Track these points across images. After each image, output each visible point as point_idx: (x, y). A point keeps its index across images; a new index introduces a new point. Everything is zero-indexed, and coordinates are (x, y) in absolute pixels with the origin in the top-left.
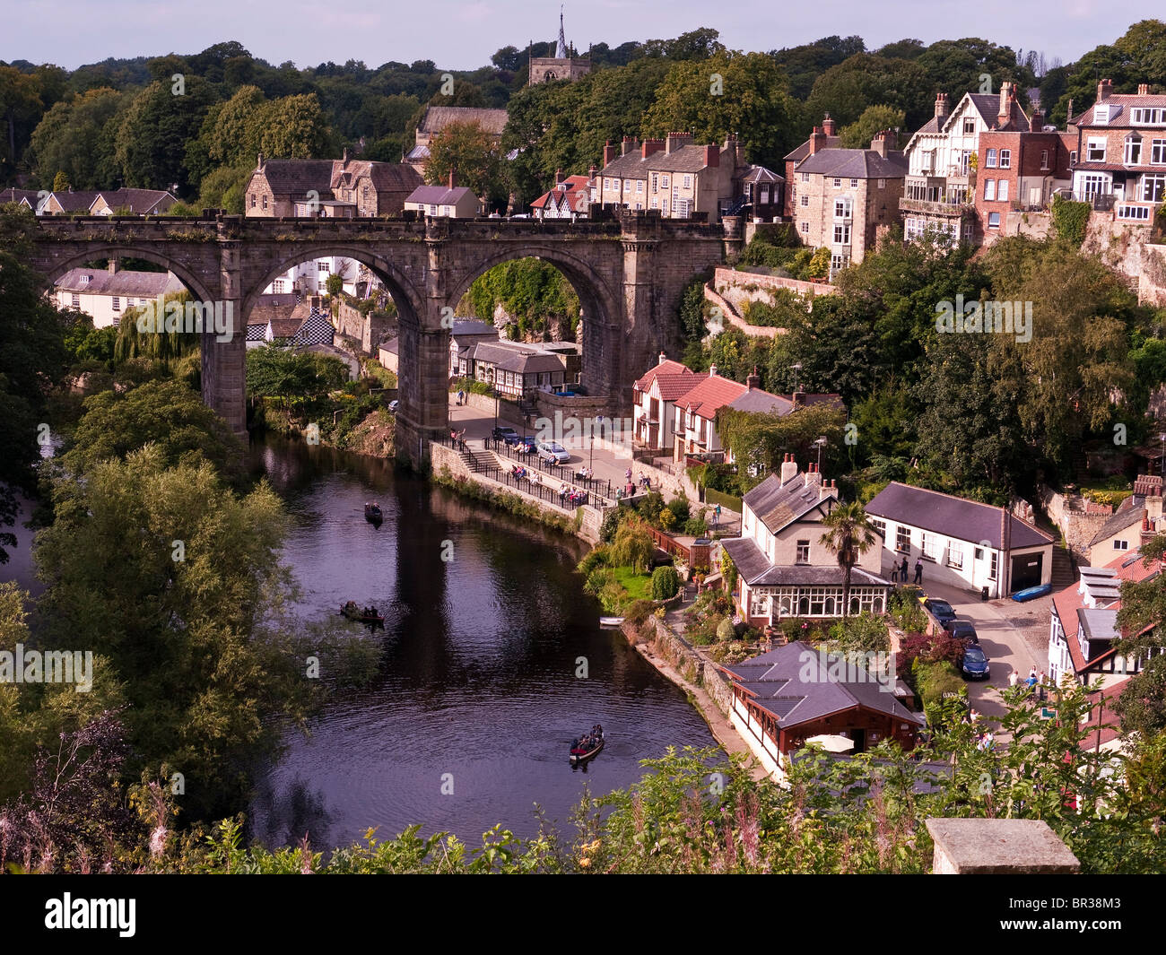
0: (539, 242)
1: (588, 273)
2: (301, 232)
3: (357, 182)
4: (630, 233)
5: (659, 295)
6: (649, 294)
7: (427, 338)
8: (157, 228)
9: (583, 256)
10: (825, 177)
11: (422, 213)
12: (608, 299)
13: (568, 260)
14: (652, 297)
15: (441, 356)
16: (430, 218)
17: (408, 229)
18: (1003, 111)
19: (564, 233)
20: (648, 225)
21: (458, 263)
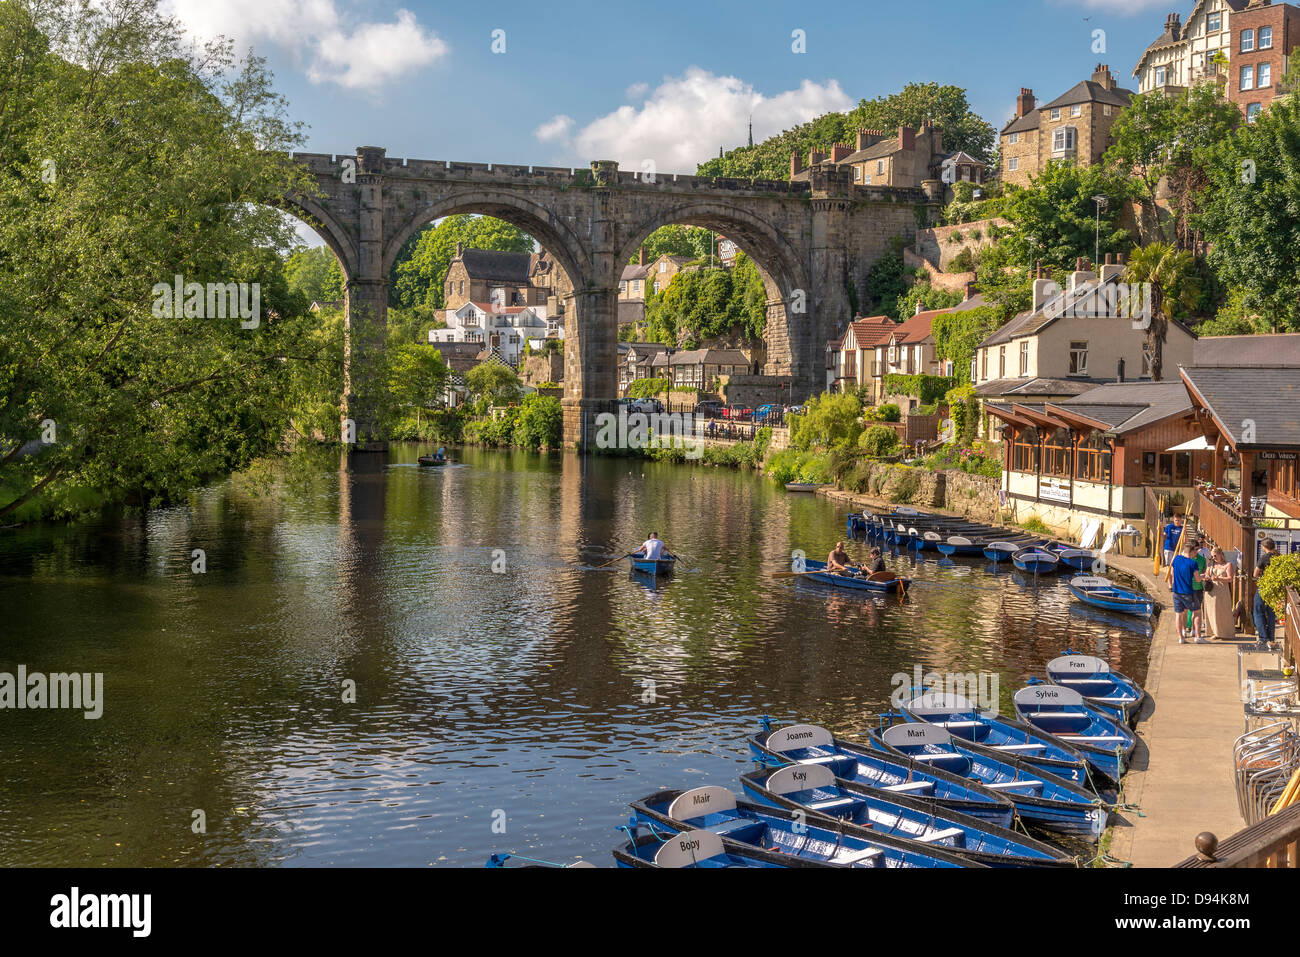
0: (719, 197)
1: (774, 235)
3: (551, 265)
4: (820, 190)
5: (853, 265)
6: (841, 259)
9: (767, 215)
12: (796, 266)
13: (751, 219)
14: (845, 263)
15: (608, 319)
20: (840, 181)
21: (628, 216)
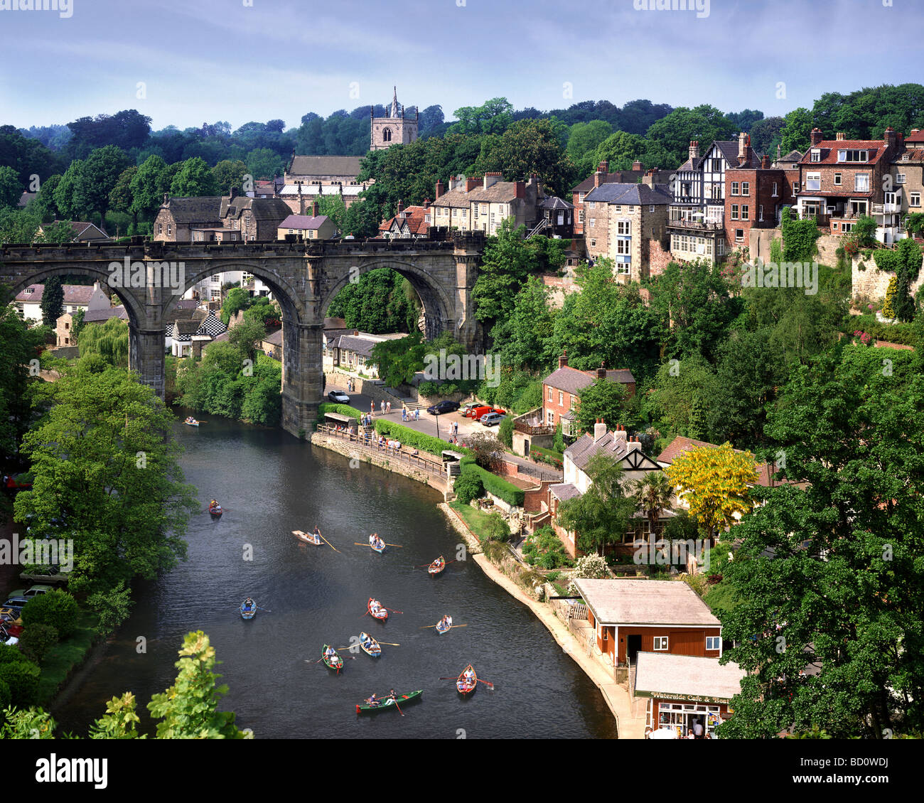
0: (391, 257)
2: (209, 253)
3: (241, 213)
4: (461, 249)
7: (306, 332)
8: (98, 252)
9: (425, 267)
10: (609, 204)
11: (301, 236)
12: (445, 299)
13: (414, 270)
16: (308, 240)
17: (292, 249)
18: (741, 153)
19: (411, 249)
20: (474, 243)
